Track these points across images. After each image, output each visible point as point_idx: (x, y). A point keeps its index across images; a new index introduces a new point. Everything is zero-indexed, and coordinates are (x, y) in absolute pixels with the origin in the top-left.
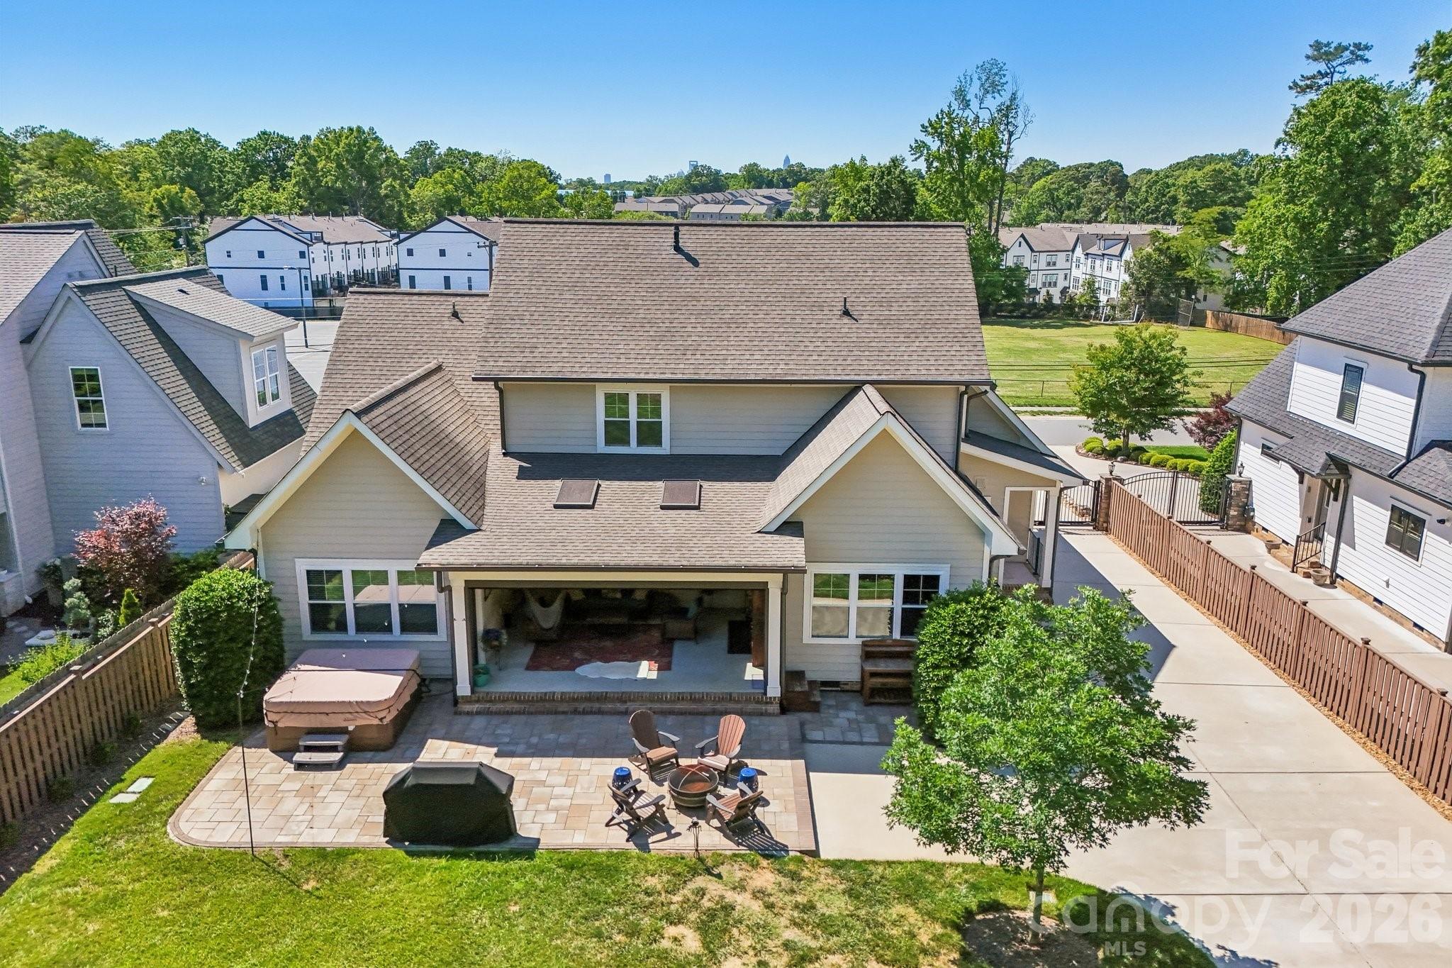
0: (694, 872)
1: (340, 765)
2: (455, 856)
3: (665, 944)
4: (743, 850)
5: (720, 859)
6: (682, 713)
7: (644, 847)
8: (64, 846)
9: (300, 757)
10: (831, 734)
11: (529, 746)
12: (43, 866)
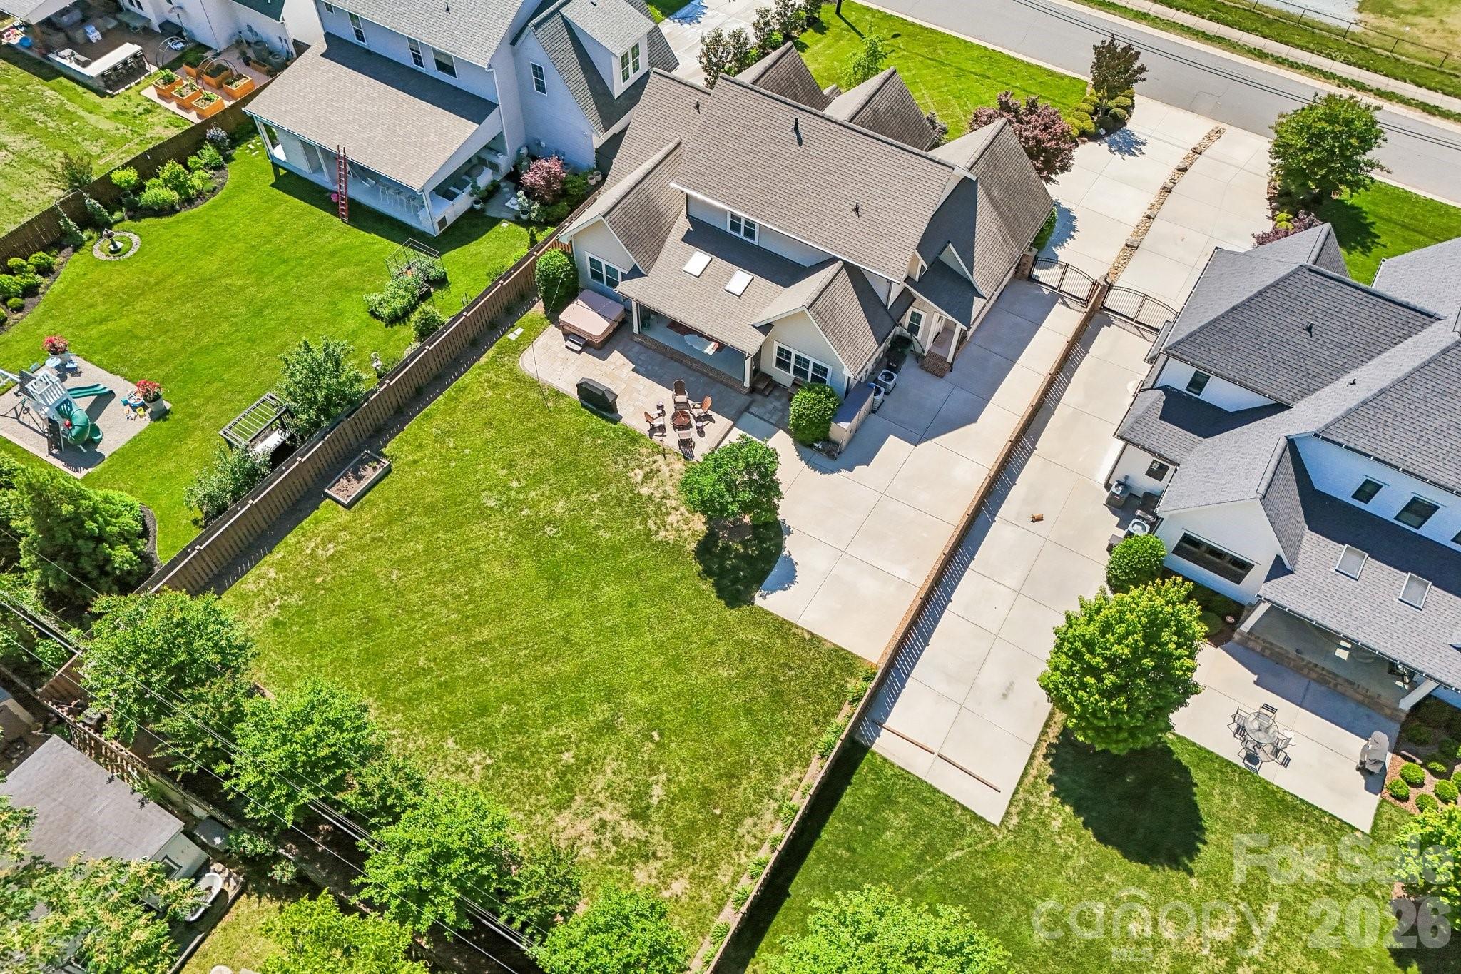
0: (659, 453)
1: (579, 352)
2: (593, 412)
3: (632, 474)
4: (680, 452)
5: (671, 451)
6: (711, 377)
7: (651, 436)
8: (490, 353)
9: (569, 343)
10: (761, 411)
11: (647, 370)
12: (484, 360)
